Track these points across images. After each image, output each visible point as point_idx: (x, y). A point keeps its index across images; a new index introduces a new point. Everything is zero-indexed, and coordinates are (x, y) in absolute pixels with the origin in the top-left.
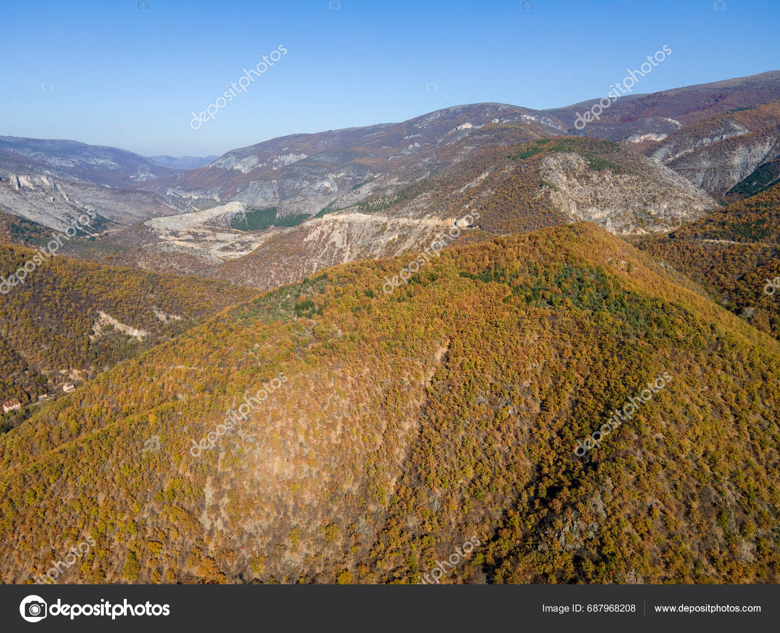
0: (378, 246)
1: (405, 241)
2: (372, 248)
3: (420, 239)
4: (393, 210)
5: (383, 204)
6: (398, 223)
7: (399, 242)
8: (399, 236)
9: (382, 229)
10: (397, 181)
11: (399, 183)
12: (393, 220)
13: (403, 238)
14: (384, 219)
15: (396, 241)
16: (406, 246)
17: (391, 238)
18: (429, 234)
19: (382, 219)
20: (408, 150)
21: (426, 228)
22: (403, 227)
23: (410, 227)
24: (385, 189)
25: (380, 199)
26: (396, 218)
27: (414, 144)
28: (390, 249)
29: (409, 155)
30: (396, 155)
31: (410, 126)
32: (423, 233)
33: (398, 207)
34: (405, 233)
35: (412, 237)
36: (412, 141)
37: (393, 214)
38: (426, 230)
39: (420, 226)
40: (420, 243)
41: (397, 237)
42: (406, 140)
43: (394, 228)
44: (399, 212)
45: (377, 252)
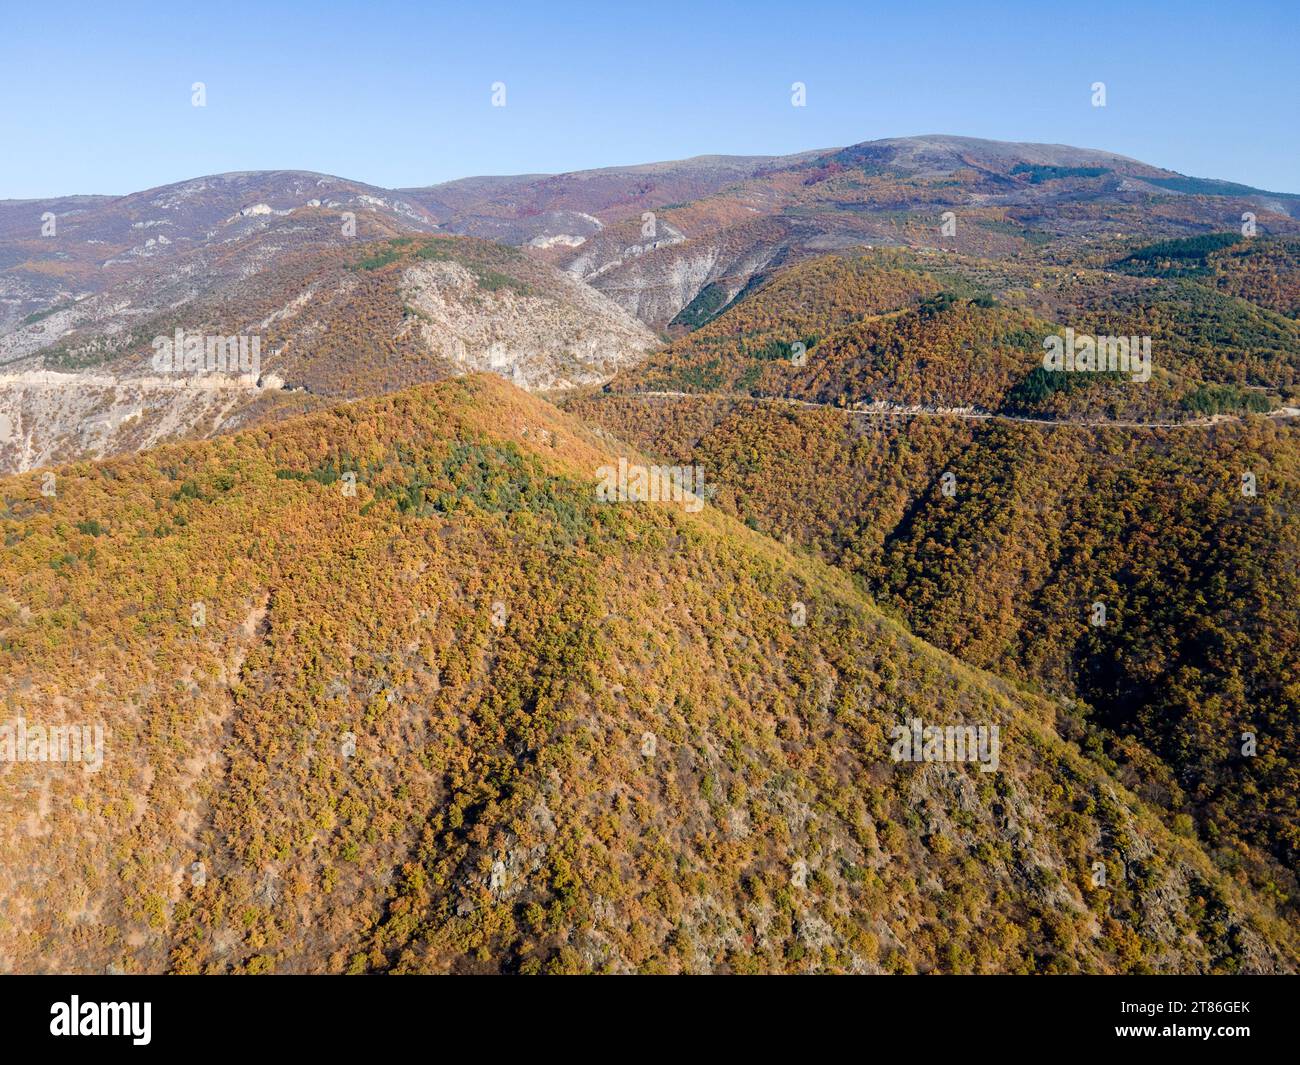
0: (99, 433)
1: (160, 420)
2: (85, 438)
3: (191, 415)
4: (125, 363)
5: (102, 351)
6: (140, 387)
7: (146, 423)
8: (145, 413)
9: (105, 401)
10: (129, 307)
11: (133, 312)
12: (128, 382)
13: (154, 416)
14: (109, 381)
15: (138, 422)
16: (162, 430)
17: (128, 418)
18: (207, 406)
19: (102, 380)
20: (146, 250)
21: (200, 394)
22: (151, 395)
23: (166, 395)
24: (103, 323)
25: (94, 342)
26: (135, 377)
27: (157, 239)
28: (128, 438)
29: (149, 259)
30: (121, 258)
31: (144, 202)
32: (196, 405)
33: (135, 356)
34: (157, 406)
35: (174, 412)
36: (153, 233)
37: (126, 371)
38: (201, 399)
39: (188, 391)
40: (192, 423)
41: (139, 414)
42: (138, 230)
43: (132, 398)
44: (140, 366)
45: (99, 445)
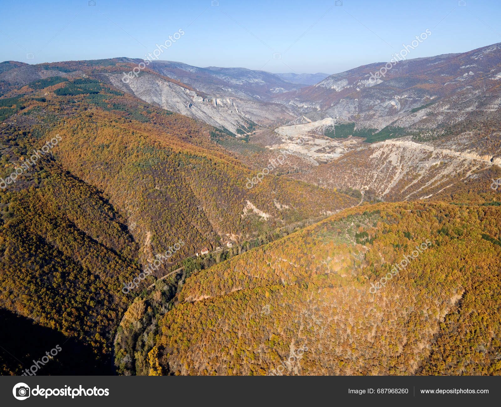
0: (423, 168)
1: (446, 168)
2: (418, 169)
3: (458, 168)
4: (439, 142)
5: (432, 136)
6: (442, 153)
7: (440, 168)
8: (441, 163)
9: (428, 156)
10: (448, 109)
11: (449, 111)
12: (438, 150)
13: (444, 165)
14: (431, 149)
15: (438, 166)
16: (445, 172)
17: (434, 164)
18: (466, 165)
19: (429, 148)
20: (463, 78)
21: (464, 160)
22: (445, 157)
23: (451, 158)
24: (437, 115)
25: (430, 132)
26: (441, 149)
27: (468, 73)
28: (432, 172)
29: (463, 82)
30: (452, 82)
31: (468, 57)
32: (462, 164)
33: (443, 139)
34: (446, 161)
35: (452, 165)
36: (467, 70)
37: (438, 146)
38: (464, 162)
39: (460, 158)
40: (458, 172)
41: (439, 163)
42: (462, 69)
43: (438, 157)
44: (444, 144)
45: (421, 172)
